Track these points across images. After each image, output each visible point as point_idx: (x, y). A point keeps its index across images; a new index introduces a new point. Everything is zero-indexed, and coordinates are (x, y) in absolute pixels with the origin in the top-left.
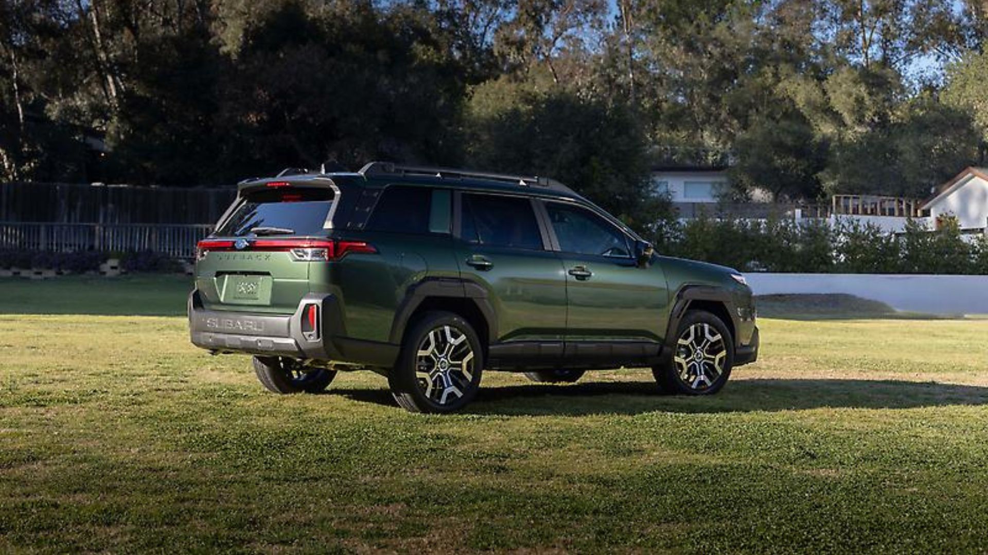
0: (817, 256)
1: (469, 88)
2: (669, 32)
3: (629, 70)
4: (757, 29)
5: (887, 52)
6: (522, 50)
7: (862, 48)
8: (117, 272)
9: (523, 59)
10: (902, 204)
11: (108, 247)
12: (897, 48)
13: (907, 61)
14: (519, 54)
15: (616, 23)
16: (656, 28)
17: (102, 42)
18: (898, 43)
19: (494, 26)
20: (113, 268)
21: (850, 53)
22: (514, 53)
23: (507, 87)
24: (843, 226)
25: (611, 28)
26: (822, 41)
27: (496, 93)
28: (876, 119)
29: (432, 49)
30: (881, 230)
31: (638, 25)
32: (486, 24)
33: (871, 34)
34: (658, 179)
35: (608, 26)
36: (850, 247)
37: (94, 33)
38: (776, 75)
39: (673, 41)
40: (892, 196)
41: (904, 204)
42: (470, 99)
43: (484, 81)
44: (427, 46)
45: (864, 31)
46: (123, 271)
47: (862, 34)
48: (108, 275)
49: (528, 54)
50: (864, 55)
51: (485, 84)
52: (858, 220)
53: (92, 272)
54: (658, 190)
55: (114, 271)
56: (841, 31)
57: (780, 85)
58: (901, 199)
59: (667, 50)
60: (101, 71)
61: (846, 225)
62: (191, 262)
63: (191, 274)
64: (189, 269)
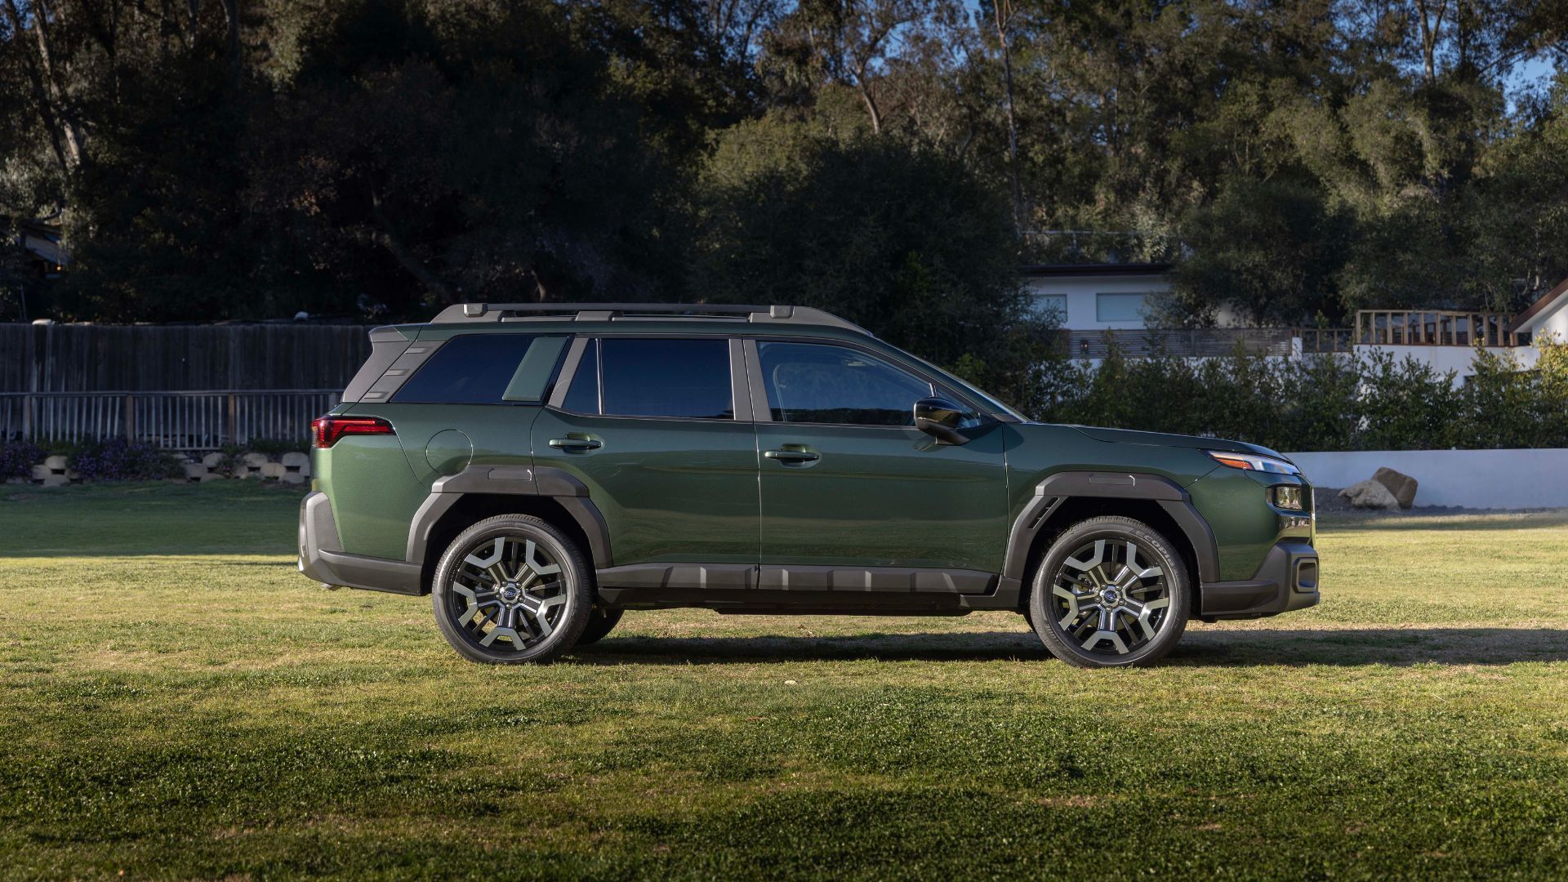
0: (1319, 421)
1: (711, 135)
2: (1076, 27)
3: (1006, 95)
4: (1233, 16)
5: (1467, 52)
6: (806, 64)
7: (1423, 47)
8: (62, 479)
9: (808, 79)
10: (1481, 325)
11: (48, 434)
12: (1486, 45)
13: (1504, 67)
14: (800, 71)
15: (981, 11)
16: (1052, 19)
17: (52, 65)
18: (1486, 36)
19: (765, 21)
20: (56, 472)
21: (1401, 56)
22: (792, 71)
23: (777, 132)
24: (1364, 366)
25: (973, 23)
26: (1350, 36)
27: (759, 143)
28: (1445, 174)
29: (643, 67)
30: (1433, 371)
31: (1020, 14)
32: (750, 19)
33: (1439, 22)
34: (1033, 289)
35: (966, 18)
36: (1377, 402)
37: (38, 52)
38: (1263, 98)
39: (1084, 42)
40: (1461, 310)
41: (1485, 322)
42: (711, 155)
43: (738, 122)
44: (635, 60)
45: (1426, 15)
46: (75, 476)
47: (1422, 23)
48: (47, 485)
49: (816, 71)
50: (1425, 60)
51: (738, 127)
52: (1390, 355)
53: (19, 481)
54: (1032, 308)
55: (59, 476)
56: (1384, 17)
57: (1272, 115)
58: (1480, 315)
59: (1073, 59)
60: (52, 118)
61: (1370, 363)
62: (198, 457)
63: (197, 479)
64: (194, 470)
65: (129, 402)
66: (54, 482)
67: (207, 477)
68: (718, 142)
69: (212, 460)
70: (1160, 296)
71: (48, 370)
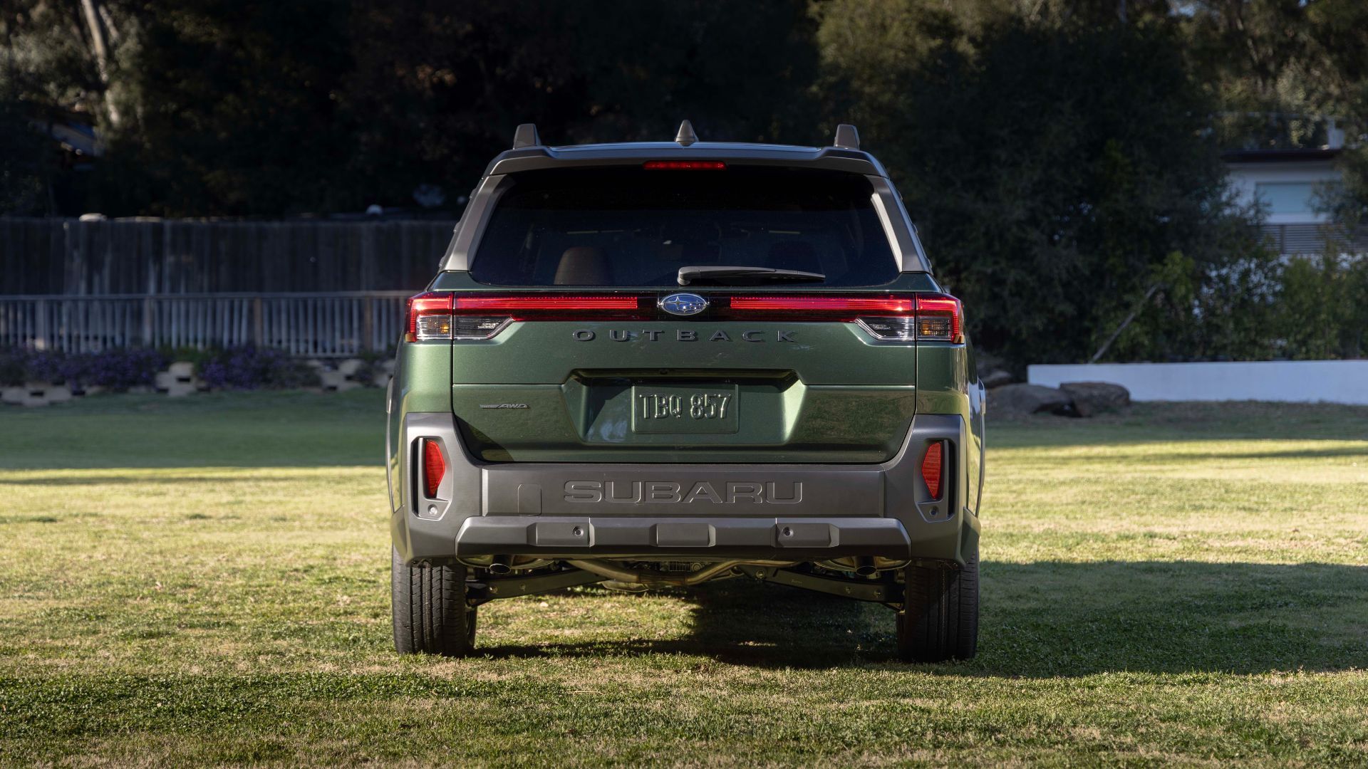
8: (190, 387)
11: (170, 339)
20: (182, 380)
46: (203, 385)
48: (173, 394)
53: (142, 390)
55: (185, 386)
62: (334, 364)
63: (334, 388)
64: (330, 378)
65: (258, 306)
66: (178, 390)
67: (344, 386)
68: (822, 16)
69: (350, 367)
70: (1330, 185)
71: (167, 271)
